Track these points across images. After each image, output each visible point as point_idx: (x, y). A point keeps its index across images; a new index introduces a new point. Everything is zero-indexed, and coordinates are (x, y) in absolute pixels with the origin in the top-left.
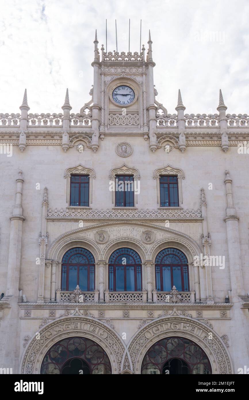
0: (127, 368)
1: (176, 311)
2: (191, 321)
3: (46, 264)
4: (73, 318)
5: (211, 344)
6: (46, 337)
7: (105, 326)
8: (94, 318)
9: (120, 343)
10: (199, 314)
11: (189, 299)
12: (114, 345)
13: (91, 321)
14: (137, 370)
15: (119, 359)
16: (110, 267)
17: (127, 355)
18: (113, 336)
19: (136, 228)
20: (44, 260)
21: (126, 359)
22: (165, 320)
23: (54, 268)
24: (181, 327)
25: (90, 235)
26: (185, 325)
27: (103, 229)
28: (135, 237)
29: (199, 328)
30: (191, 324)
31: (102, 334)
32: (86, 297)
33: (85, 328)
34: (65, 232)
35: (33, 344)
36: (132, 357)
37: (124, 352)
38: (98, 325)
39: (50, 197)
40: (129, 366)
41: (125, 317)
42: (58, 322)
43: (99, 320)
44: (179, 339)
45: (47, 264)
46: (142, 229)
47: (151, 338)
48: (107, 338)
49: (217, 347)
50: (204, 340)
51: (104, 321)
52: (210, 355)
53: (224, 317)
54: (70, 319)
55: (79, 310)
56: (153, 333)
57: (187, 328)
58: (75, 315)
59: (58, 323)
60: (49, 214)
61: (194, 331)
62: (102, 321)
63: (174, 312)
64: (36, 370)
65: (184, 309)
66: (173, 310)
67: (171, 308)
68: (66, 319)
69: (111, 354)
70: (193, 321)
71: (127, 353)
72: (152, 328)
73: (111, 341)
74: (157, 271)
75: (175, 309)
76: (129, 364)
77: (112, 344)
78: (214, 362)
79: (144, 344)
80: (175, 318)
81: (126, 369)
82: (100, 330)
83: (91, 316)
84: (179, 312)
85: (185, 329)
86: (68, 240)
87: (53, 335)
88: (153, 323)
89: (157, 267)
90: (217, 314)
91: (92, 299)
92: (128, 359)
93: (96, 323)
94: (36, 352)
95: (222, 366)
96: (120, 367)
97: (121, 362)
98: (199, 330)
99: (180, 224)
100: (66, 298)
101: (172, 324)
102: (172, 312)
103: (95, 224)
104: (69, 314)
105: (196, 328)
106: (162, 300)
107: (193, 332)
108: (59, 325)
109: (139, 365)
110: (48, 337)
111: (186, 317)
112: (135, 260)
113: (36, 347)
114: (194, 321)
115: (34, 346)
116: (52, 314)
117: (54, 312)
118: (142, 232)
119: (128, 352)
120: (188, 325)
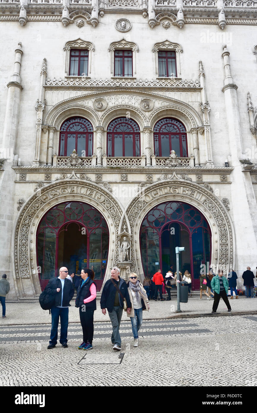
0: (125, 230)
1: (176, 175)
2: (191, 185)
3: (42, 130)
4: (69, 181)
5: (211, 207)
6: (41, 201)
7: (102, 190)
8: (91, 181)
9: (117, 207)
10: (199, 178)
11: (188, 164)
12: (112, 208)
13: (87, 184)
14: (135, 234)
15: (117, 223)
16: (109, 135)
17: (124, 218)
18: (110, 200)
19: (135, 96)
20: (41, 125)
21: (124, 222)
22: (164, 184)
23: (51, 134)
24: (180, 190)
25: (88, 103)
26: (185, 189)
27: (102, 98)
28: (133, 105)
29: (199, 192)
30: (190, 188)
31: (99, 197)
32: (83, 161)
33: (82, 192)
34: (62, 100)
35: (27, 207)
36: (130, 220)
37: (121, 215)
38: (95, 188)
39: (49, 67)
40: (127, 229)
41: (123, 180)
42: (54, 185)
43: (97, 183)
44: (178, 204)
45: (44, 130)
46: (140, 98)
47: (150, 201)
48: (105, 201)
49: (217, 211)
50: (203, 204)
51: (101, 184)
52: (209, 219)
53: (224, 181)
54: (66, 182)
55: (75, 173)
56: (152, 196)
57: (187, 192)
58: (71, 178)
59: (53, 187)
60: (47, 83)
61: (194, 195)
62: (99, 184)
63: (173, 176)
64: (32, 234)
65: (183, 173)
66: (172, 174)
67: (170, 172)
68: (62, 182)
69: (109, 218)
70: (192, 184)
71: (124, 216)
72: (151, 191)
73: (108, 205)
74: (155, 139)
75: (174, 173)
76: (127, 227)
77: (109, 208)
78: (214, 225)
79: (142, 207)
80: (175, 182)
81: (124, 232)
82: (97, 193)
83: (88, 179)
84: (179, 176)
85: (184, 193)
86: (66, 107)
87: (49, 198)
88: (152, 186)
89: (155, 135)
90: (217, 178)
91: (90, 163)
92: (126, 222)
93: (94, 186)
94: (31, 216)
95: (223, 229)
96: (118, 231)
97: (118, 226)
98: (198, 194)
99: (178, 93)
100: (63, 163)
101: (172, 188)
102: (172, 176)
103: (93, 92)
104: (65, 178)
105: (196, 192)
106: (161, 165)
107: (192, 196)
108: (54, 189)
109: (138, 229)
110: (44, 201)
111: (186, 181)
112: (133, 129)
113: (31, 211)
114: (194, 185)
115: (29, 210)
116: (48, 177)
117: (49, 175)
118: (140, 100)
119: (126, 216)
120: (188, 189)
